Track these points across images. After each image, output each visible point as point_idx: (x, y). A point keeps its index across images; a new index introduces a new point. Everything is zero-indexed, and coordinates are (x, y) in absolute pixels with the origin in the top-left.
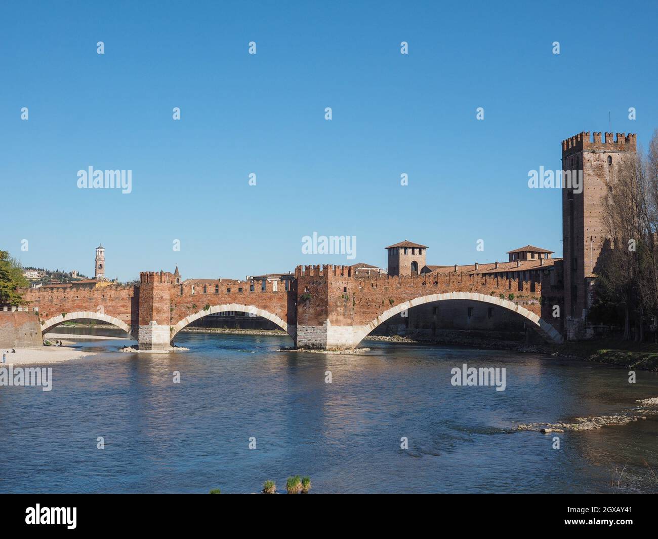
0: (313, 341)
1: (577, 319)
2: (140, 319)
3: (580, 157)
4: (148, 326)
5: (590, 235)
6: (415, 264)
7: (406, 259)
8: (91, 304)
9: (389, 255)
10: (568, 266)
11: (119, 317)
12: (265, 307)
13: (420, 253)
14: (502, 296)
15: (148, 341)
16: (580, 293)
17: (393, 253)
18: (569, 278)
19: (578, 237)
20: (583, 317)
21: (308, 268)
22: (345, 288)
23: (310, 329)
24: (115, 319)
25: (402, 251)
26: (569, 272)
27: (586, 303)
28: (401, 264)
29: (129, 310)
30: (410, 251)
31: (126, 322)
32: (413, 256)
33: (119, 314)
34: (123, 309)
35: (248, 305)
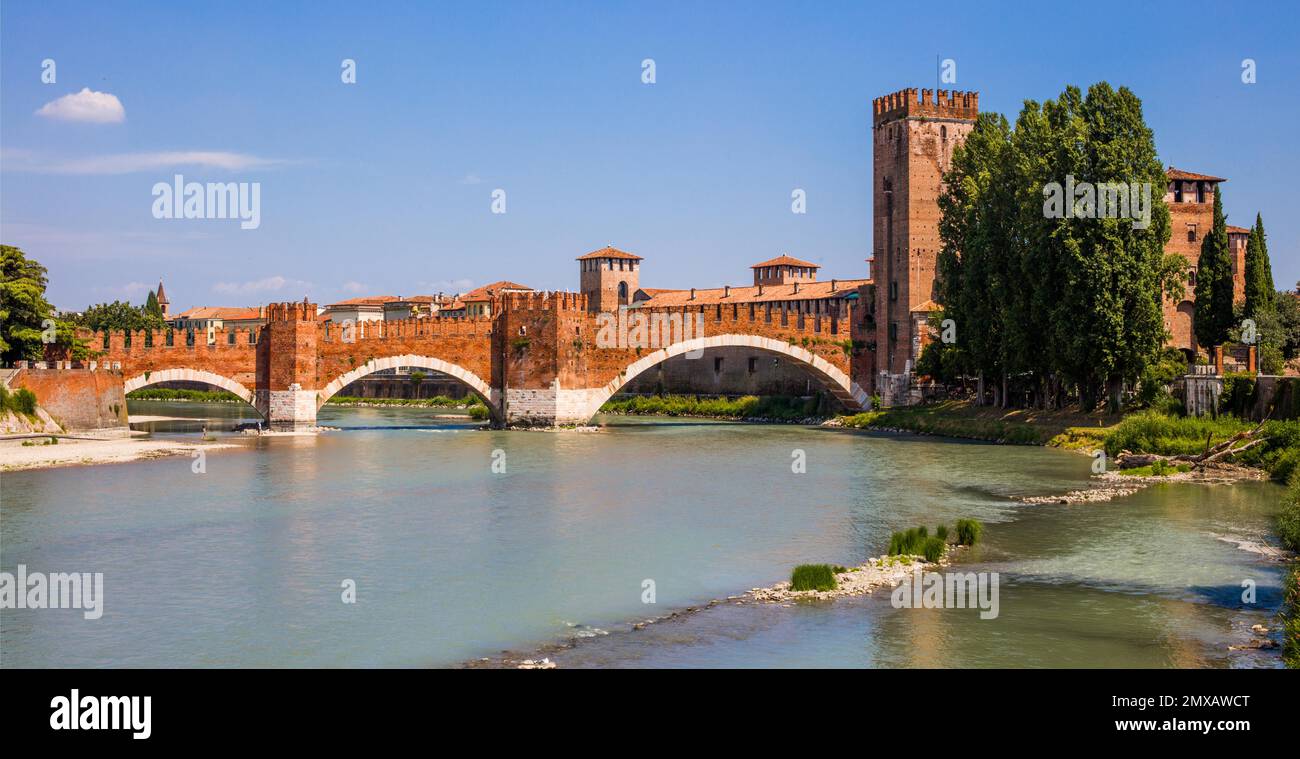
0: (533, 413)
1: (896, 376)
2: (272, 380)
3: (903, 126)
4: (287, 393)
5: (916, 247)
6: (623, 285)
7: (611, 278)
8: (191, 356)
9: (584, 272)
10: (882, 293)
11: (235, 377)
12: (456, 360)
13: (631, 269)
14: (792, 342)
15: (288, 418)
16: (902, 334)
17: (590, 267)
18: (885, 311)
19: (899, 249)
20: (907, 372)
21: (538, 297)
22: (577, 328)
23: (528, 394)
24: (229, 381)
25: (605, 266)
26: (885, 303)
27: (911, 353)
28: (604, 287)
29: (253, 365)
30: (616, 266)
31: (247, 385)
32: (621, 273)
33: (235, 373)
34: (241, 365)
35: (432, 356)
